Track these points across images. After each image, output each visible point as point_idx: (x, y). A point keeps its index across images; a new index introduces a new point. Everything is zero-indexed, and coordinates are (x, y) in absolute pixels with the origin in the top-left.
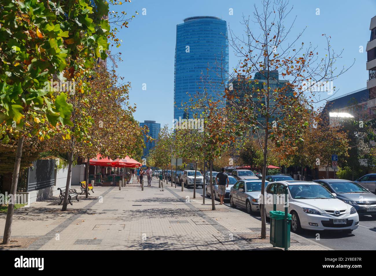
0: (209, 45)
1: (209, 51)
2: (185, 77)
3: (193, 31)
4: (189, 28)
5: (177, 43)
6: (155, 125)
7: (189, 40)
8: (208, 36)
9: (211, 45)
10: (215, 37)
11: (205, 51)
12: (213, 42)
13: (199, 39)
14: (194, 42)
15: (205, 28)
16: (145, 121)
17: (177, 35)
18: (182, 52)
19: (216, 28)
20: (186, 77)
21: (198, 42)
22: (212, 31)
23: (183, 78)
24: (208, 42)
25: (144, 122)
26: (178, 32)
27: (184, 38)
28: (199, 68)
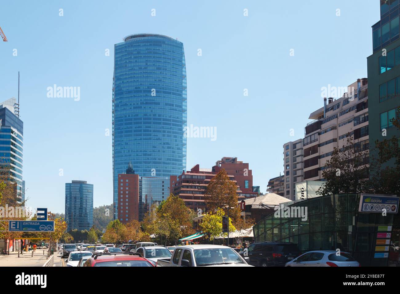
0: (161, 73)
1: (160, 81)
2: (127, 116)
3: (139, 53)
4: (133, 49)
5: (116, 69)
6: (86, 186)
7: (133, 64)
8: (160, 62)
9: (163, 73)
10: (169, 63)
11: (155, 80)
12: (166, 70)
13: (146, 64)
14: (140, 69)
15: (154, 49)
16: (72, 181)
17: (115, 58)
18: (123, 82)
19: (170, 51)
20: (129, 116)
21: (146, 68)
22: (164, 54)
23: (126, 116)
24: (159, 69)
25: (71, 183)
26: (116, 53)
27: (126, 62)
28: (147, 103)
